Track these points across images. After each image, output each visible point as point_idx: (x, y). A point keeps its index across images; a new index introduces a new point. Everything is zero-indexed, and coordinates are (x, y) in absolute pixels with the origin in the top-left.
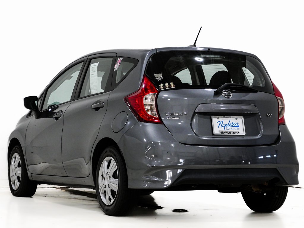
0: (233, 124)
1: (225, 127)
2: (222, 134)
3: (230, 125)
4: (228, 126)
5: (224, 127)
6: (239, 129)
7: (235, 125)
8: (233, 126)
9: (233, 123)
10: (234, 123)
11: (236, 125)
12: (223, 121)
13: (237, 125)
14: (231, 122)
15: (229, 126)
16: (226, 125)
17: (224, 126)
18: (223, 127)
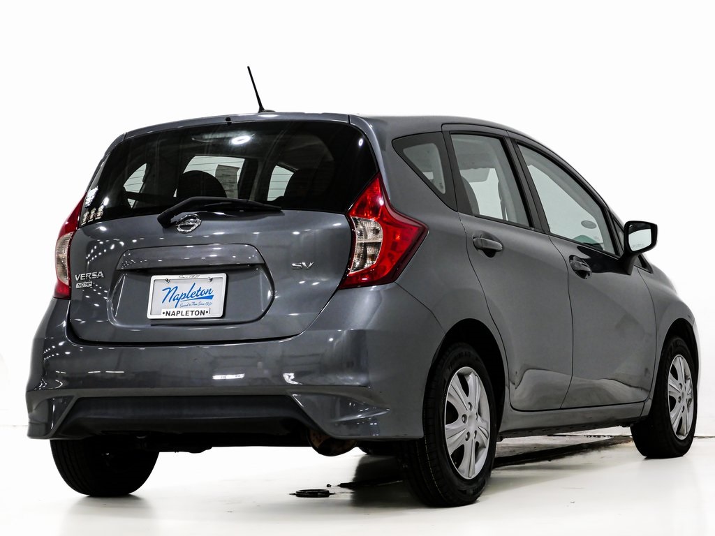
0: (200, 293)
1: (179, 300)
2: (168, 317)
3: (191, 296)
4: (186, 299)
5: (177, 301)
6: (211, 303)
7: (205, 295)
8: (200, 296)
9: (200, 290)
10: (202, 290)
11: (207, 295)
12: (177, 287)
13: (209, 293)
14: (196, 289)
15: (190, 298)
16: (182, 296)
17: (177, 299)
18: (174, 300)
